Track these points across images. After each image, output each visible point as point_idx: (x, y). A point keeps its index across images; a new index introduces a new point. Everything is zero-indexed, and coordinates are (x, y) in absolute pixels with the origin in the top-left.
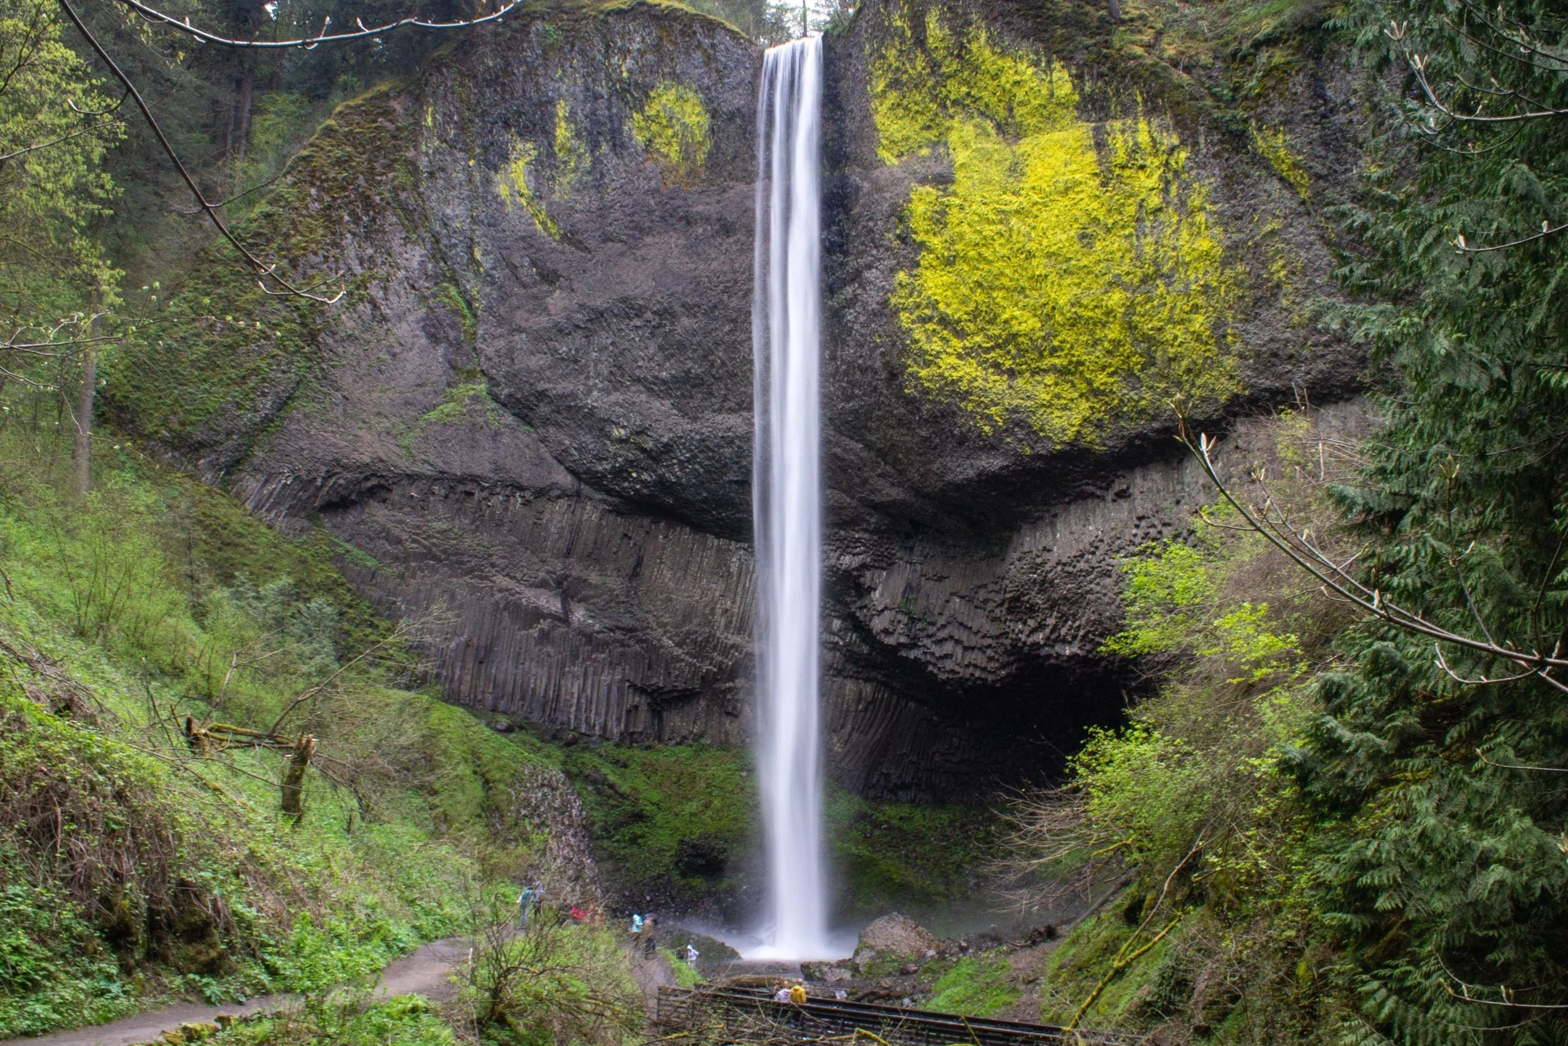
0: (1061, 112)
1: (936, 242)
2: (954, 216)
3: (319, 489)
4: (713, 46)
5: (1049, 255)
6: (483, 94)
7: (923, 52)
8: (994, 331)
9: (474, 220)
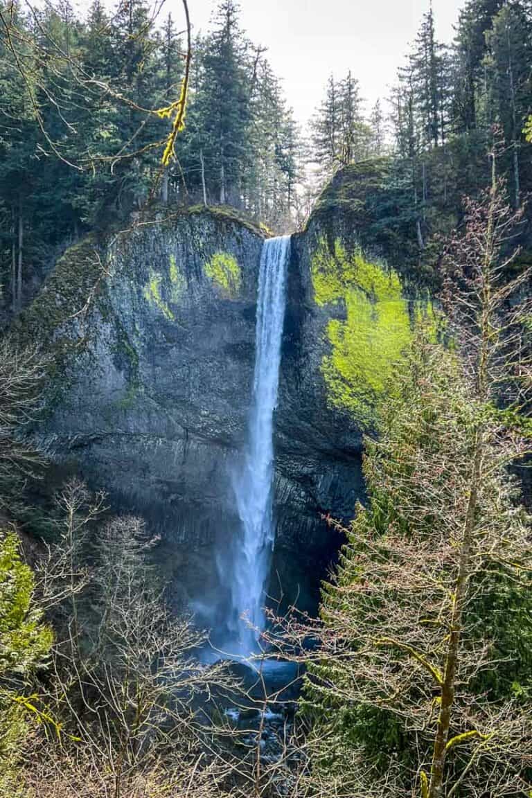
0: (394, 292)
1: (339, 345)
2: (347, 335)
3: (70, 441)
4: (241, 236)
5: (388, 358)
6: (135, 248)
7: (334, 257)
8: (365, 387)
9: (135, 310)
